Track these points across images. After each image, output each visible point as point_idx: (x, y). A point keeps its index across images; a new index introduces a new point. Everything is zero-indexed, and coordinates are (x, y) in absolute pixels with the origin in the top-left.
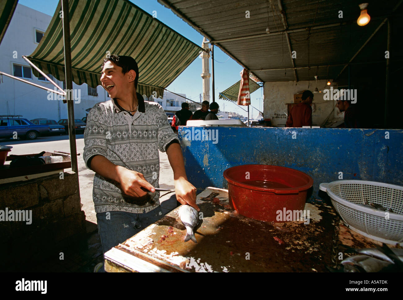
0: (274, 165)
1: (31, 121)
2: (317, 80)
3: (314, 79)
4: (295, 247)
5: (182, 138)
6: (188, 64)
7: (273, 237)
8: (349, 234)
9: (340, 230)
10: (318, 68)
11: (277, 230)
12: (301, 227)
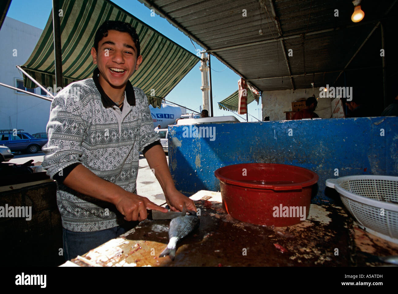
0: (272, 163)
1: (33, 135)
2: (314, 88)
3: (310, 87)
4: (302, 256)
5: (172, 138)
6: (185, 74)
7: (274, 244)
8: (367, 238)
9: (355, 233)
10: (314, 75)
11: (279, 236)
12: (307, 231)
